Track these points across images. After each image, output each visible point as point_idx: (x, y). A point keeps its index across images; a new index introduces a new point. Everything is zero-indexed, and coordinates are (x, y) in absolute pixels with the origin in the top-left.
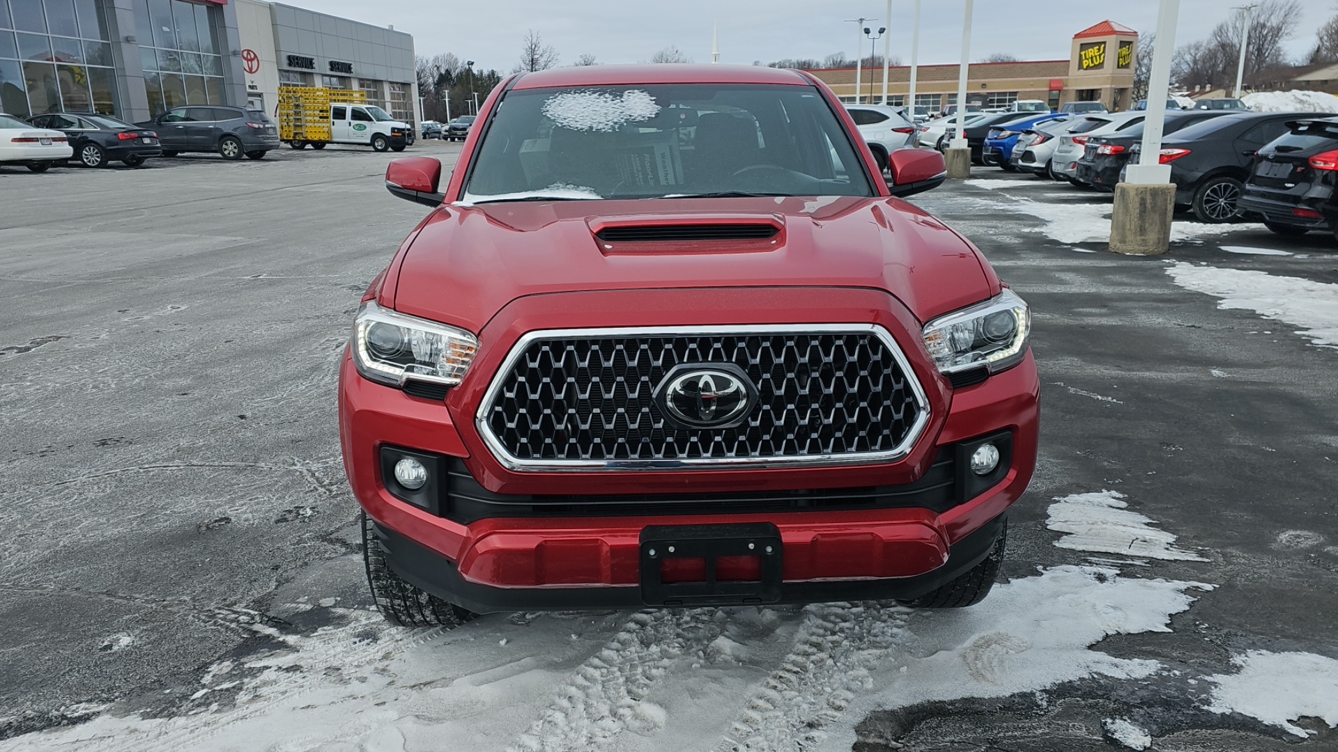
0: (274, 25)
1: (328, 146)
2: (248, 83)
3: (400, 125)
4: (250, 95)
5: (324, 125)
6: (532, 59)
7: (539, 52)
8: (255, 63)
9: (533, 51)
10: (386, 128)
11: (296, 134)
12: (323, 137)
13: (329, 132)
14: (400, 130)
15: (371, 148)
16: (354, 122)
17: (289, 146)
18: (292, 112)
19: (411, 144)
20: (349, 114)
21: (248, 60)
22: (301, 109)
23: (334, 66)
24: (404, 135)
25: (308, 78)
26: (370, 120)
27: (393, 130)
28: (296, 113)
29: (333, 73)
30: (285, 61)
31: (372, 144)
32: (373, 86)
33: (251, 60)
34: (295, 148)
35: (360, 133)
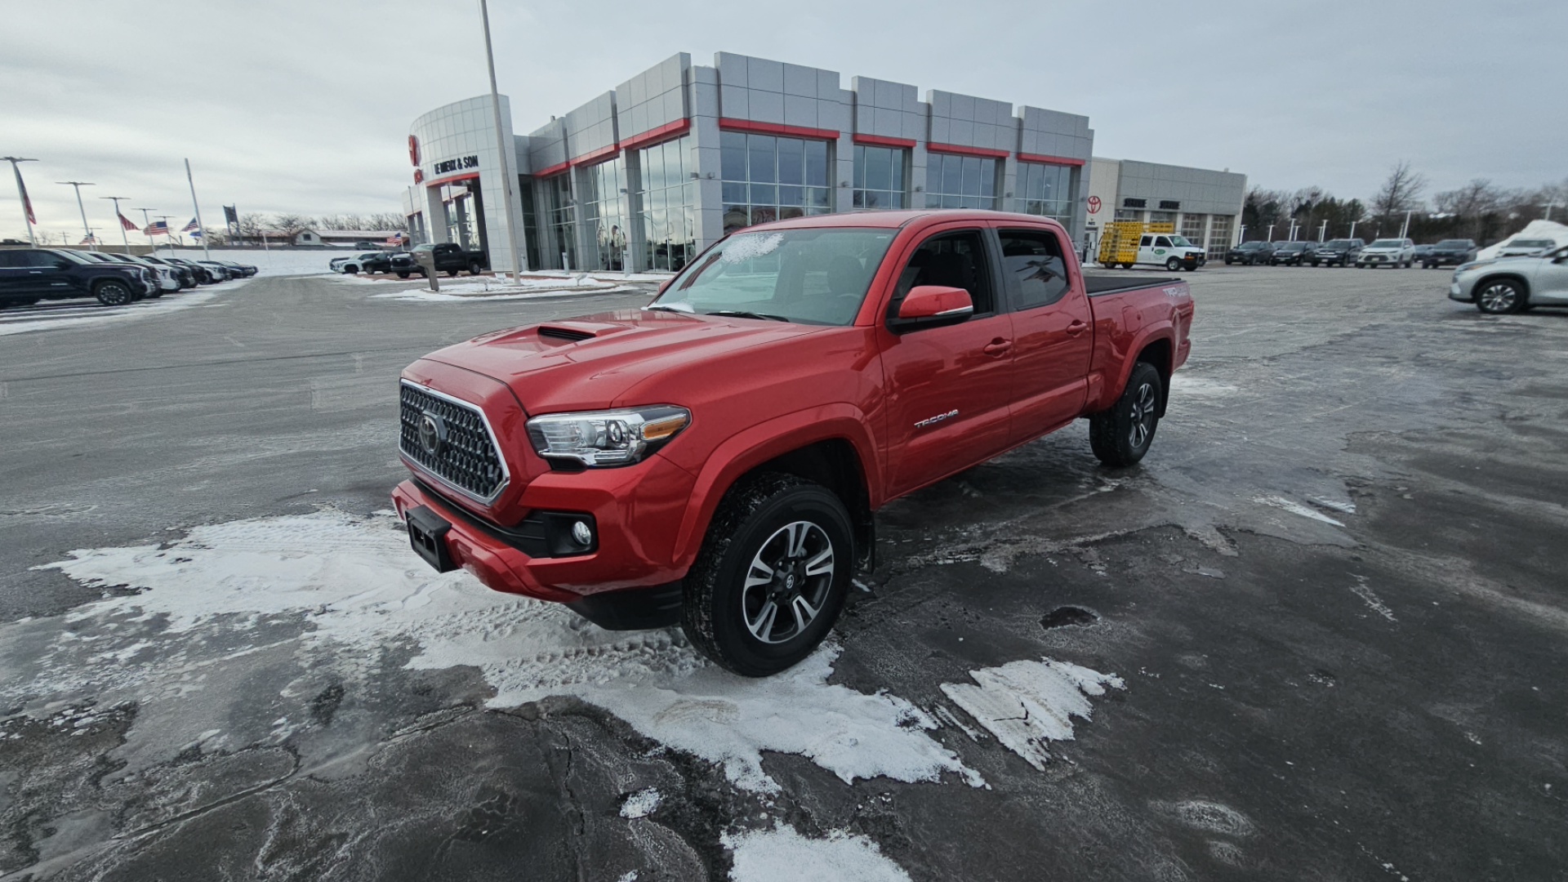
0: (1120, 176)
1: (1134, 266)
2: (1088, 220)
3: (1195, 250)
4: (1088, 229)
5: (1133, 250)
6: (1395, 187)
7: (1407, 179)
8: (1098, 206)
9: (1397, 179)
10: (1180, 253)
11: (1110, 257)
12: (1129, 259)
13: (1135, 256)
14: (1193, 254)
15: (1165, 268)
16: (1156, 248)
17: (1103, 266)
18: (1111, 241)
19: (1202, 266)
20: (1154, 241)
21: (1092, 203)
22: (1118, 239)
23: (1164, 204)
24: (1196, 258)
25: (1139, 215)
26: (1169, 245)
27: (1187, 254)
28: (1114, 242)
29: (1162, 210)
30: (1122, 202)
31: (1167, 265)
32: (1196, 219)
33: (1095, 204)
34: (1107, 267)
35: (1159, 256)
